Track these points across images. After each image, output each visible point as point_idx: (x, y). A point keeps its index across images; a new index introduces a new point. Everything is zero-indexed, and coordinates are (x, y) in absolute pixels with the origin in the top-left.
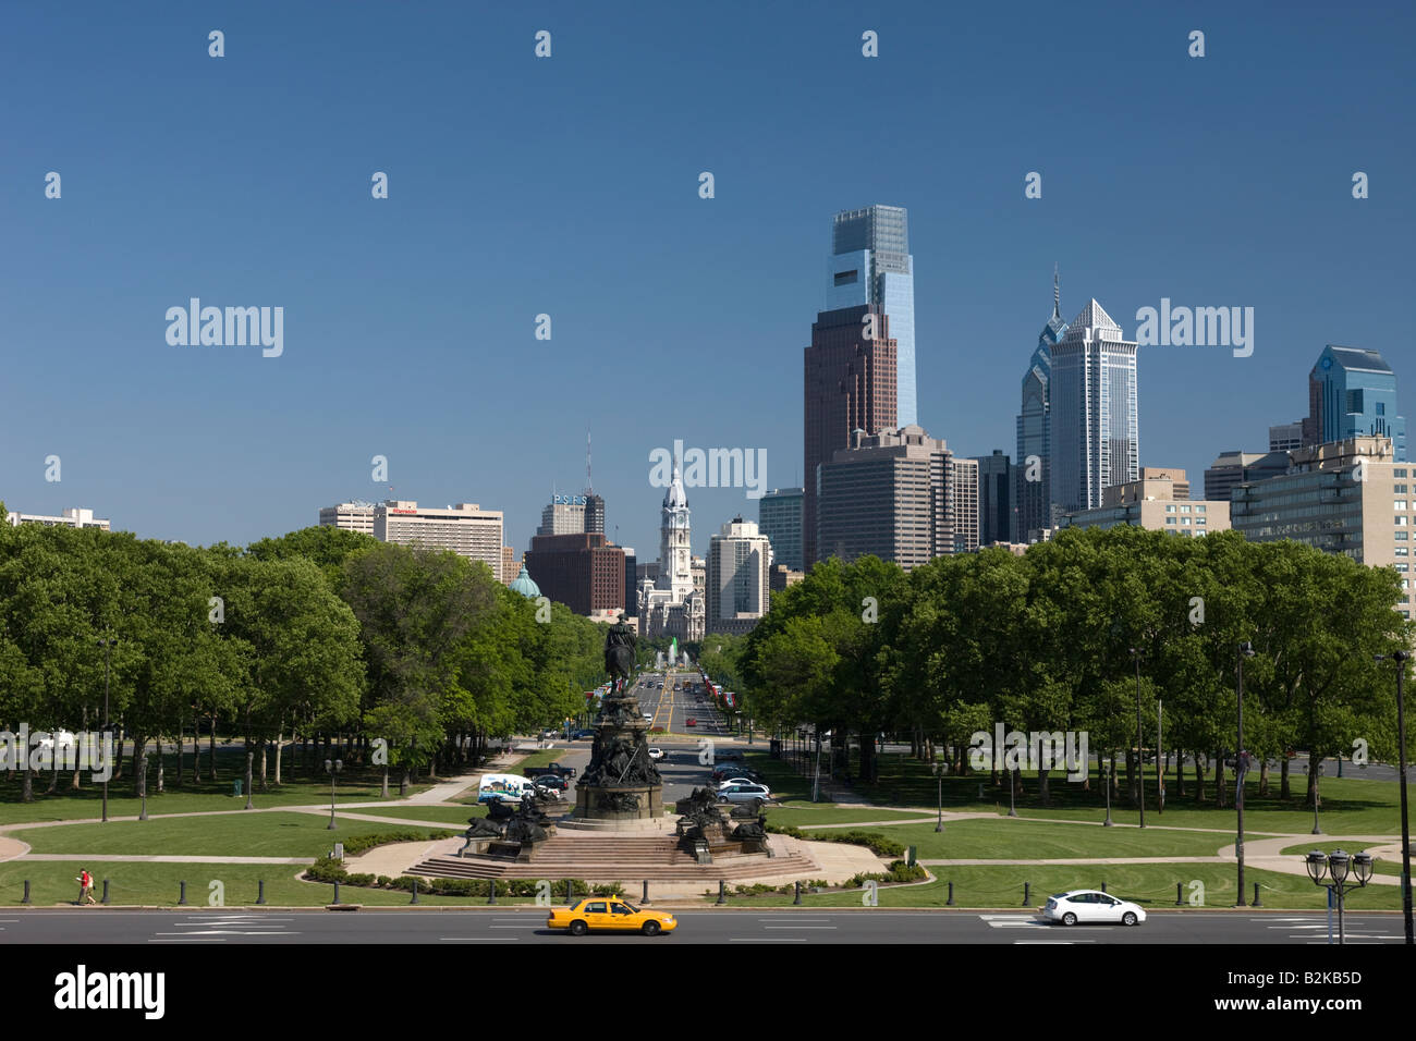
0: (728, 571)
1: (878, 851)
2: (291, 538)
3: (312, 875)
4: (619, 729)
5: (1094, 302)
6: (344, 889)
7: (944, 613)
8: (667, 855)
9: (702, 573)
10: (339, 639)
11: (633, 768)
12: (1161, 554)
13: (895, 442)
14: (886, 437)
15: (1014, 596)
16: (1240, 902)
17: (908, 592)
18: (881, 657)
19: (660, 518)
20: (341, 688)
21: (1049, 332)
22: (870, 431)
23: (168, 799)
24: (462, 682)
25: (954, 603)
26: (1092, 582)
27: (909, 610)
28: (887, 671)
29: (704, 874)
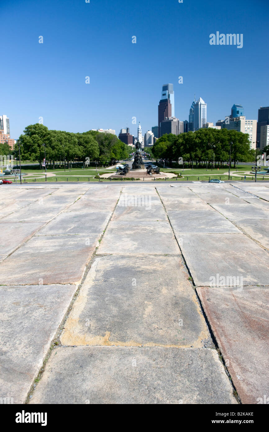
0: (147, 138)
1: (175, 174)
2: (87, 132)
3: (95, 178)
4: (138, 157)
5: (201, 98)
6: (100, 180)
7: (183, 141)
8: (146, 174)
9: (144, 139)
10: (95, 146)
11: (140, 162)
12: (215, 132)
13: (171, 119)
14: (170, 118)
15: (194, 138)
16: (229, 179)
17: (177, 138)
18: (173, 147)
19: (137, 131)
20: (96, 153)
21: (194, 102)
22: (168, 117)
23: (73, 169)
24: (113, 152)
25: (184, 139)
26: (205, 136)
27: (178, 140)
28: (174, 149)
29: (151, 177)
